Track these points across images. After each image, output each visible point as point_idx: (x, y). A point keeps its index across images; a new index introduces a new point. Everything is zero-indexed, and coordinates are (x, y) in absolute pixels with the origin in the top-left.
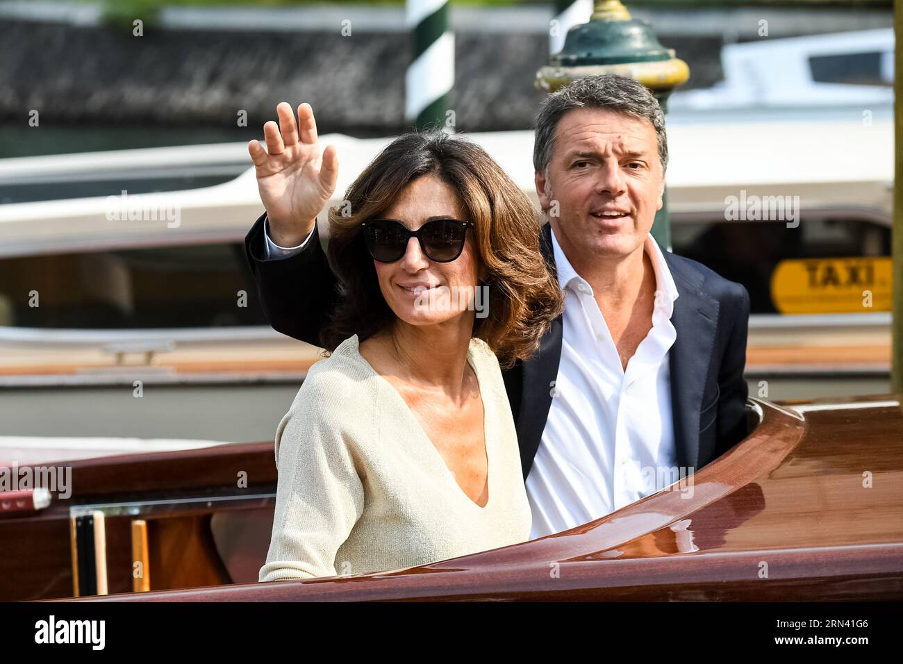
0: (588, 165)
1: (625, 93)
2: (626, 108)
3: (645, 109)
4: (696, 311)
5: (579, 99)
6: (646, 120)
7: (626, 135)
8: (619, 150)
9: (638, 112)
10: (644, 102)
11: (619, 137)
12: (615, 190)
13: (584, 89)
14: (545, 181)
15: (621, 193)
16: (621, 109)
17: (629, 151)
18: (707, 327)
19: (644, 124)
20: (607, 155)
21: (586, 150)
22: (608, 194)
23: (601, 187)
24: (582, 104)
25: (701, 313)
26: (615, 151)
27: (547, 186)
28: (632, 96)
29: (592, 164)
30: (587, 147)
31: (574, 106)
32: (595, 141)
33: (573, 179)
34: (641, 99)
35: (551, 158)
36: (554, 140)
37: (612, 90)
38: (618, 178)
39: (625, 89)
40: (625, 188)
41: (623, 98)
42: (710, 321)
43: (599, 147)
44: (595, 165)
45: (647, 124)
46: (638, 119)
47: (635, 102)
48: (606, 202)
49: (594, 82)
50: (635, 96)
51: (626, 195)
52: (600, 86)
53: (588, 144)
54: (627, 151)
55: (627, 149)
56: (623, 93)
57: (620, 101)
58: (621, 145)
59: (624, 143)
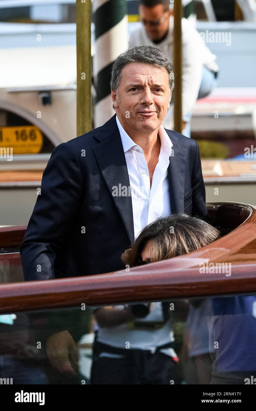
0: (137, 90)
1: (154, 56)
2: (154, 63)
3: (163, 63)
4: (178, 154)
5: (132, 58)
6: (163, 69)
7: (154, 76)
8: (151, 84)
9: (160, 65)
10: (163, 60)
11: (151, 77)
12: (149, 103)
13: (135, 54)
14: (116, 95)
15: (151, 104)
16: (152, 63)
17: (155, 84)
18: (183, 161)
19: (162, 70)
20: (145, 86)
21: (136, 84)
22: (146, 104)
23: (142, 101)
24: (134, 60)
25: (180, 154)
26: (149, 84)
27: (117, 98)
28: (157, 57)
29: (138, 90)
30: (137, 83)
31: (130, 61)
32: (140, 79)
33: (130, 96)
34: (161, 58)
35: (119, 85)
36: (121, 77)
37: (148, 54)
38: (150, 96)
39: (154, 54)
40: (153, 102)
41: (153, 58)
42: (184, 158)
43: (142, 82)
44: (139, 90)
45: (164, 70)
46: (159, 68)
47: (159, 60)
48: (145, 108)
49: (139, 50)
50: (159, 57)
51: (153, 104)
52: (143, 52)
53: (137, 81)
54: (154, 84)
55: (154, 83)
56: (153, 56)
57: (152, 59)
58: (152, 81)
59: (153, 80)
